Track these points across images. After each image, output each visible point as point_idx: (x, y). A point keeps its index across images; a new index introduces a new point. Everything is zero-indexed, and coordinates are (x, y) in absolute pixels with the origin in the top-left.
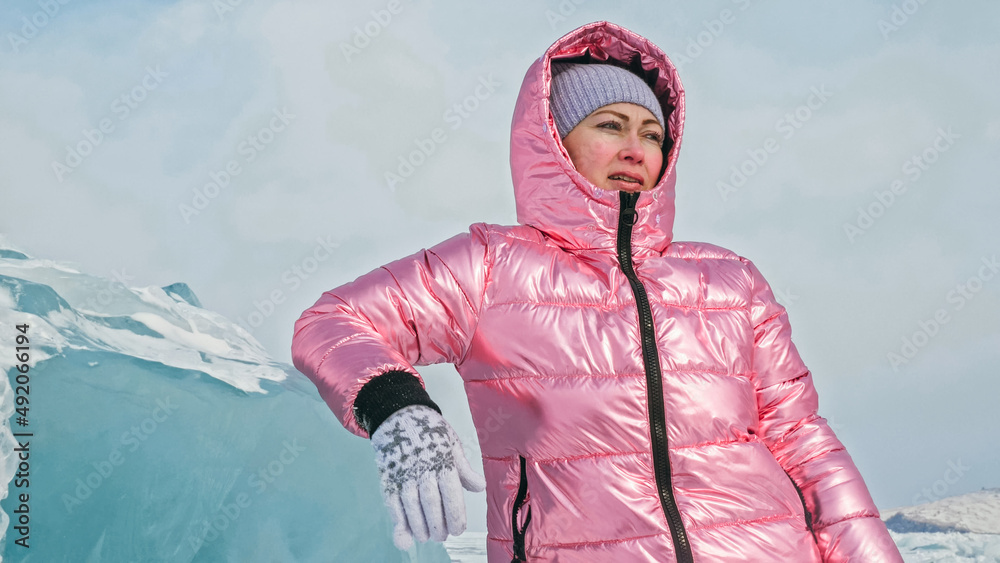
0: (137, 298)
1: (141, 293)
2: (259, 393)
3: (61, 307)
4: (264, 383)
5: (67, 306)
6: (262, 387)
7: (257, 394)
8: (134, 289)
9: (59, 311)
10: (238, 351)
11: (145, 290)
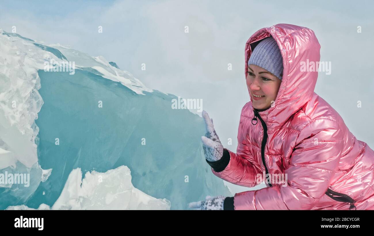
0: (94, 60)
1: (95, 58)
2: (142, 95)
3: (63, 58)
4: (144, 92)
5: (65, 58)
6: (143, 93)
7: (141, 95)
8: (93, 57)
9: (62, 59)
10: (135, 83)
11: (97, 58)
